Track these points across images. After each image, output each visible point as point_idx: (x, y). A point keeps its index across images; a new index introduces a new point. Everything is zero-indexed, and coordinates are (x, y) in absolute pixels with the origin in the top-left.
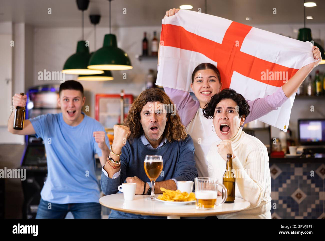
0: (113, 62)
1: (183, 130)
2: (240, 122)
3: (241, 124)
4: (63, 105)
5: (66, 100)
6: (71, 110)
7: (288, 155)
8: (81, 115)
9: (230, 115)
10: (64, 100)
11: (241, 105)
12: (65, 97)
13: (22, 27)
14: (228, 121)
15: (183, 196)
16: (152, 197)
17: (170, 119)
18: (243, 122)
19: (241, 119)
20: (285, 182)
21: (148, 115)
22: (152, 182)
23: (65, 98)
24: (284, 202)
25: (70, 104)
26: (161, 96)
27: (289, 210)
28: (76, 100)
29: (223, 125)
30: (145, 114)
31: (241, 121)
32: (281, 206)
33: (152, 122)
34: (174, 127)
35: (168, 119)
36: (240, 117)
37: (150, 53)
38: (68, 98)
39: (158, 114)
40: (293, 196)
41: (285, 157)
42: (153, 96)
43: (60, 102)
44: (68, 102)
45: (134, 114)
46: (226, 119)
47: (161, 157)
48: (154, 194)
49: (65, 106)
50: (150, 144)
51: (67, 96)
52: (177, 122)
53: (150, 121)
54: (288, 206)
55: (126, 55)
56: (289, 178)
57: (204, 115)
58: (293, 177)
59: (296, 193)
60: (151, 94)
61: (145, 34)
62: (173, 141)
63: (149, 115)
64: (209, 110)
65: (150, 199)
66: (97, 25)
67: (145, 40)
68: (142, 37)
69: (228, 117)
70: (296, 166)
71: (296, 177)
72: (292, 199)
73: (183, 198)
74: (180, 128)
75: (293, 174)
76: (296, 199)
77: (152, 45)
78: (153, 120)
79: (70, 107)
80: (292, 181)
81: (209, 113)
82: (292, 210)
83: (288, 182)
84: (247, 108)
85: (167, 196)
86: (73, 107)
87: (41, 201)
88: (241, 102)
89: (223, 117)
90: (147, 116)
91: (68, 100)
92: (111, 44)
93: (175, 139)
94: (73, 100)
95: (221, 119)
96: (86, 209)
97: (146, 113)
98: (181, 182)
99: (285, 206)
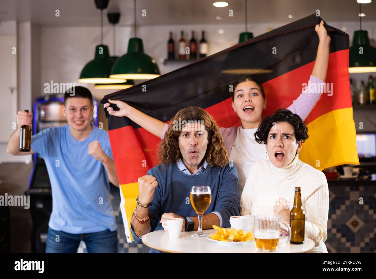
0: (139, 70)
1: (226, 155)
2: (297, 149)
3: (297, 150)
4: (68, 115)
5: (73, 109)
6: (79, 121)
7: (342, 177)
8: (90, 126)
9: (286, 141)
10: (71, 109)
11: (298, 129)
12: (70, 106)
13: (27, 27)
14: (284, 148)
15: (239, 236)
16: (199, 233)
17: (212, 142)
18: (300, 148)
19: (298, 145)
20: (339, 208)
21: (187, 137)
22: (199, 216)
23: (72, 107)
24: (338, 231)
25: (78, 114)
26: (202, 116)
27: (343, 240)
28: (84, 109)
29: (278, 153)
30: (183, 136)
31: (298, 147)
32: (334, 235)
33: (192, 146)
34: (215, 152)
35: (209, 142)
36: (297, 143)
37: (177, 57)
38: (75, 108)
39: (198, 136)
40: (348, 224)
41: (338, 179)
42: (193, 116)
43: (65, 112)
44: (75, 111)
45: (169, 136)
46: (281, 147)
47: (209, 188)
48: (201, 230)
49: (72, 116)
50: (187, 169)
51: (74, 105)
52: (219, 145)
53: (189, 144)
54: (343, 236)
55: (154, 61)
56: (343, 203)
57: (256, 139)
58: (347, 203)
59: (351, 220)
60: (191, 114)
61: (171, 34)
62: (215, 166)
63: (189, 137)
64: (262, 135)
65: (197, 235)
66: (116, 25)
67: (171, 42)
68: (167, 38)
69: (283, 144)
70: (352, 190)
71: (352, 202)
72: (347, 227)
73: (240, 237)
74: (222, 152)
75: (348, 198)
76: (351, 227)
77: (179, 47)
78: (193, 142)
79: (77, 118)
80: (347, 207)
81: (262, 138)
82: (348, 240)
83: (343, 207)
84: (305, 131)
85: (220, 235)
86: (81, 118)
87: (49, 230)
88: (299, 125)
89: (278, 145)
90: (186, 139)
91: (75, 110)
92: (136, 49)
93: (217, 164)
94: (81, 110)
95: (276, 146)
96: (101, 241)
97: (185, 135)
98: (234, 217)
99: (339, 235)
